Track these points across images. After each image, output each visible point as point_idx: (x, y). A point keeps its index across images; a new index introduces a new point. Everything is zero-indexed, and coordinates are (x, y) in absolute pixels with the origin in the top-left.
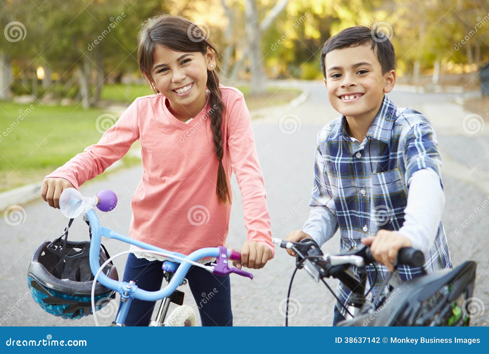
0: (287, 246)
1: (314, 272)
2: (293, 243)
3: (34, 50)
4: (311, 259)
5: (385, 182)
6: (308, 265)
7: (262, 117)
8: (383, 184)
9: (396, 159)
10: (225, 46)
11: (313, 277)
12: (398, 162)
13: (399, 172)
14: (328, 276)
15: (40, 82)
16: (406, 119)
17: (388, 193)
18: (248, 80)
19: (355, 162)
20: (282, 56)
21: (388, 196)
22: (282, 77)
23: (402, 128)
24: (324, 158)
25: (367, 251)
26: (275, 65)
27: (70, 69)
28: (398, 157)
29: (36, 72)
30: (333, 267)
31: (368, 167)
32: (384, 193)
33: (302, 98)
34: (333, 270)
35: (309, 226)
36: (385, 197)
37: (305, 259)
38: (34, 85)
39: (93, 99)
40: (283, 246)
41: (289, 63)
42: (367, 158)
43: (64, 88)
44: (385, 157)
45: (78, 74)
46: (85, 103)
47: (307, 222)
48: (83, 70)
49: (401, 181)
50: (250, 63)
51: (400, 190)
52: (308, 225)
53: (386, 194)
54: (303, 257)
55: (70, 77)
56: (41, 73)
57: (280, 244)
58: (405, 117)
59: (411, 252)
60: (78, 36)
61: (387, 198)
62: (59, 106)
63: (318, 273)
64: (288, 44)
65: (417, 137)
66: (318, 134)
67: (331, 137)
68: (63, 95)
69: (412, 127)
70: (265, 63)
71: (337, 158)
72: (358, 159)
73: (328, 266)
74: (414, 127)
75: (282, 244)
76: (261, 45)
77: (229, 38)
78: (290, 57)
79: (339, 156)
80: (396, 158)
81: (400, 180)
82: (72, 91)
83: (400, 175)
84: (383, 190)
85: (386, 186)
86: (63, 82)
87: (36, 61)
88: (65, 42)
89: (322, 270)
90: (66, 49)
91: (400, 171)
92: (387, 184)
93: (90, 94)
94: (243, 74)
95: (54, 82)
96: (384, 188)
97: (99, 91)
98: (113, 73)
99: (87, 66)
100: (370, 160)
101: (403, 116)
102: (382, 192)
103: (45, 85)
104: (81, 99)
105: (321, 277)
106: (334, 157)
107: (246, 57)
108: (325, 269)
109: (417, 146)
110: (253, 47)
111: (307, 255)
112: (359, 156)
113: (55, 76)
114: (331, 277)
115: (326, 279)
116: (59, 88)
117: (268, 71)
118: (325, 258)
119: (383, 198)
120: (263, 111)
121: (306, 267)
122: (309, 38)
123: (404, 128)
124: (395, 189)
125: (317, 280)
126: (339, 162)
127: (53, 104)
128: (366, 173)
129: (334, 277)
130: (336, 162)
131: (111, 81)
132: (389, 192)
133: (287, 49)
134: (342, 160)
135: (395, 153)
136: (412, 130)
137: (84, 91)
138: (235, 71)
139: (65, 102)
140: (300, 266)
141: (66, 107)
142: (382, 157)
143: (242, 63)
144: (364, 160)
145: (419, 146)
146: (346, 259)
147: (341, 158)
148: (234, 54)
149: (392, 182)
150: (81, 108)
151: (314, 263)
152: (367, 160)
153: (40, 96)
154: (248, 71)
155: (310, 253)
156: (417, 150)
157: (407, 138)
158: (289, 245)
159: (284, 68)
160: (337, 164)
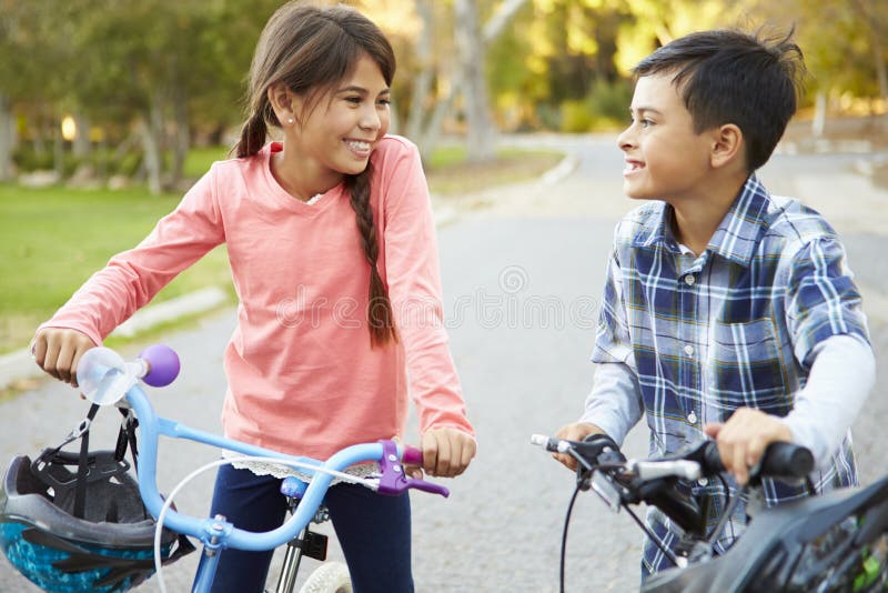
0: (559, 448)
1: (609, 494)
2: (571, 443)
3: (55, 84)
4: (605, 471)
5: (744, 342)
6: (598, 482)
7: (490, 205)
8: (741, 345)
9: (769, 300)
10: (417, 71)
11: (609, 504)
12: (772, 305)
13: (772, 325)
14: (637, 502)
15: (68, 145)
16: (792, 225)
17: (747, 361)
18: (462, 136)
19: (682, 291)
20: (525, 89)
21: (748, 367)
22: (525, 128)
23: (785, 242)
24: (625, 273)
25: (708, 450)
26: (512, 106)
27: (124, 120)
28: (773, 297)
29: (59, 127)
30: (646, 483)
31: (703, 303)
32: (740, 360)
33: (566, 167)
34: (646, 490)
35: (595, 403)
36: (741, 367)
37: (593, 470)
38: (58, 151)
39: (169, 177)
40: (552, 448)
41: (539, 102)
42: (704, 286)
43: (114, 156)
44: (742, 291)
45: (139, 128)
46: (154, 185)
47: (590, 397)
48: (149, 121)
49: (775, 341)
50: (466, 103)
51: (771, 357)
52: (592, 402)
53: (744, 364)
54: (589, 467)
55: (125, 136)
56: (69, 128)
57: (546, 444)
58: (790, 219)
59: (789, 452)
60: (138, 57)
61: (745, 370)
62: (105, 190)
63: (616, 496)
64: (537, 66)
65: (817, 266)
66: (617, 226)
67: (641, 239)
68: (111, 169)
69: (806, 242)
70: (493, 103)
71: (650, 277)
72: (687, 287)
73: (636, 482)
74: (809, 243)
75: (549, 445)
76: (485, 68)
77: (424, 57)
78: (541, 90)
79: (654, 274)
80: (768, 297)
81: (772, 339)
82: (129, 161)
83: (772, 329)
84: (739, 355)
85: (745, 348)
86: (112, 144)
87: (61, 106)
88: (114, 69)
89: (626, 491)
90: (116, 83)
91: (775, 323)
92: (748, 344)
93: (163, 167)
94: (451, 124)
95: (95, 145)
96: (742, 351)
97: (181, 161)
98: (208, 128)
99: (156, 114)
100: (709, 291)
101: (786, 217)
102: (735, 357)
103: (79, 151)
104: (146, 176)
105: (624, 502)
106: (644, 275)
107: (457, 92)
108: (630, 488)
109: (819, 284)
110: (471, 73)
111: (597, 463)
112: (690, 281)
113: (97, 134)
114: (643, 504)
115: (632, 507)
116: (103, 156)
117: (499, 116)
118: (629, 466)
119: (738, 370)
120: (492, 195)
121: (594, 485)
122: (577, 54)
123: (788, 242)
124: (761, 354)
125: (616, 508)
126: (655, 286)
127: (93, 186)
128: (698, 313)
129: (648, 503)
130: (648, 284)
131: (202, 140)
132: (750, 359)
133: (536, 76)
134: (659, 282)
135: (767, 288)
136: (807, 250)
137: (151, 161)
138: (437, 120)
139: (116, 183)
140: (583, 486)
141: (118, 192)
142: (736, 291)
143: (450, 103)
144: (699, 290)
145: (825, 286)
146: (668, 467)
147: (657, 278)
148: (433, 87)
149: (757, 342)
150: (146, 194)
151: (609, 478)
152: (702, 291)
153: (69, 172)
154: (461, 118)
155: (602, 460)
156: (820, 293)
157: (795, 265)
158: (563, 446)
159: (529, 110)
160: (651, 288)
